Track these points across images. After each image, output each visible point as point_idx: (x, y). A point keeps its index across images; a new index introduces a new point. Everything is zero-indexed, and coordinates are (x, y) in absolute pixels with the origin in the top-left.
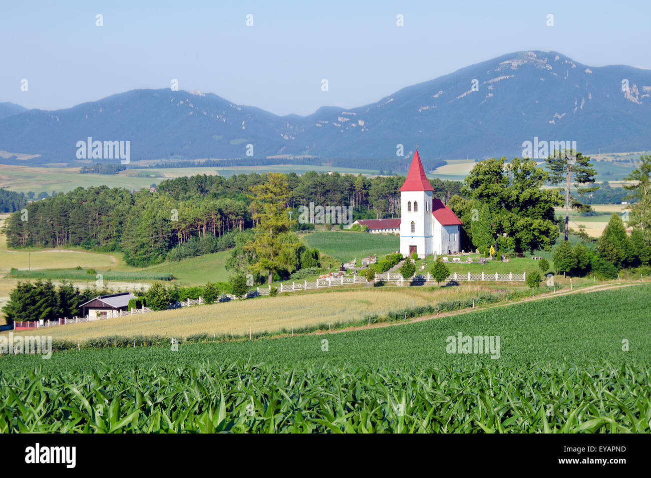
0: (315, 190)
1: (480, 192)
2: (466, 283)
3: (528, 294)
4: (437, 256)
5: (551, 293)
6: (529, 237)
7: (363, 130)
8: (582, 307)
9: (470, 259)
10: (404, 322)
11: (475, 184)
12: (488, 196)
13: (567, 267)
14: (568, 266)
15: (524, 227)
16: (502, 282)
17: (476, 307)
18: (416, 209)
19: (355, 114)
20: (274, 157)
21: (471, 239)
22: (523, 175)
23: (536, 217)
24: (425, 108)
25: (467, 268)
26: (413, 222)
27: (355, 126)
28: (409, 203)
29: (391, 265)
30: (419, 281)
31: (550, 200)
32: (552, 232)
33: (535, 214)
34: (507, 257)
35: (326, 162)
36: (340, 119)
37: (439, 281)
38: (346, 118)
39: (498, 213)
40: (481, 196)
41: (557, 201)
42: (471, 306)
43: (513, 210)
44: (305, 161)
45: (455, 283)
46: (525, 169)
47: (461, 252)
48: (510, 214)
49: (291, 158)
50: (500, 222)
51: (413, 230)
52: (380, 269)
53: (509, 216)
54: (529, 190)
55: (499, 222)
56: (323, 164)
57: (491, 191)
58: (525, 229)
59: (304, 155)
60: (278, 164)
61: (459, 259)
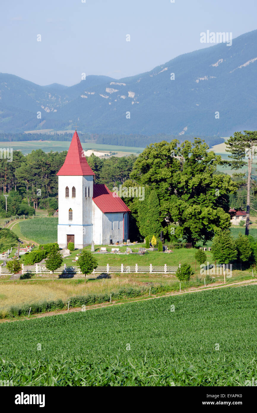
0: (39, 170)
1: (148, 177)
2: (118, 275)
3: (175, 288)
4: (95, 246)
5: (201, 287)
6: (198, 226)
7: (133, 103)
8: (223, 302)
9: (129, 250)
10: (27, 318)
11: (145, 169)
12: (157, 182)
13: (225, 259)
14: (227, 258)
15: (192, 216)
16: (156, 275)
17: (114, 302)
18: (74, 195)
19: (124, 84)
20: (31, 132)
21: (138, 228)
22: (194, 160)
23: (207, 205)
24: (203, 79)
25: (124, 259)
26: (70, 208)
27: (124, 98)
28: (67, 188)
29: (44, 255)
30: (69, 274)
31: (222, 187)
32: (222, 221)
33: (206, 202)
34: (171, 248)
35: (90, 139)
36: (108, 90)
37: (86, 273)
38: (115, 89)
39: (167, 200)
40: (150, 181)
41: (229, 187)
42: (108, 300)
43: (183, 196)
44: (66, 137)
45: (105, 276)
46: (194, 153)
47: (126, 241)
48: (179, 202)
49: (53, 133)
50: (169, 209)
51: (71, 218)
52: (30, 260)
53: (178, 203)
54: (199, 176)
55: (167, 210)
56: (86, 140)
57: (159, 177)
58: (193, 218)
59: (67, 130)
60: (35, 140)
61: (118, 249)
